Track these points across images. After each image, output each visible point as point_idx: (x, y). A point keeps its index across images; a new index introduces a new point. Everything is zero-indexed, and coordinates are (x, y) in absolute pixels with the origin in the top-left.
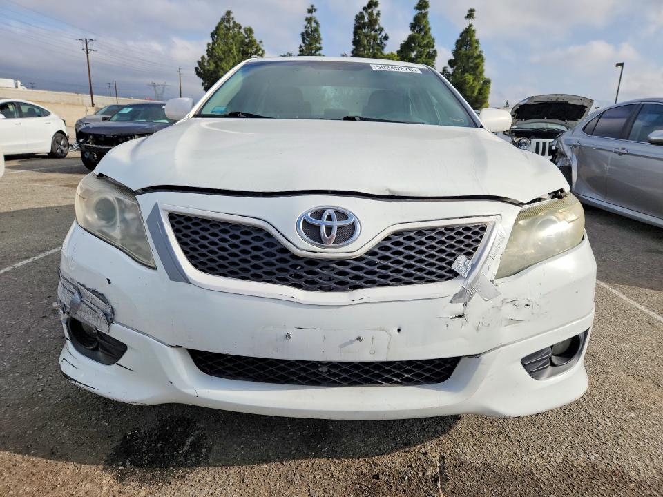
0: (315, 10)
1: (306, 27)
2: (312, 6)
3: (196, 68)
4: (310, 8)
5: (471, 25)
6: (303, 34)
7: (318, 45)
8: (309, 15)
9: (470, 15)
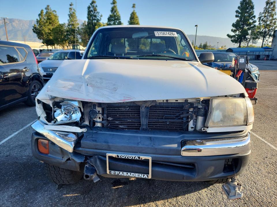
0: (73, 5)
1: (70, 12)
2: (71, 3)
3: (33, 30)
4: (70, 4)
5: (134, 11)
6: (69, 15)
7: (75, 19)
8: (71, 7)
9: (134, 6)
